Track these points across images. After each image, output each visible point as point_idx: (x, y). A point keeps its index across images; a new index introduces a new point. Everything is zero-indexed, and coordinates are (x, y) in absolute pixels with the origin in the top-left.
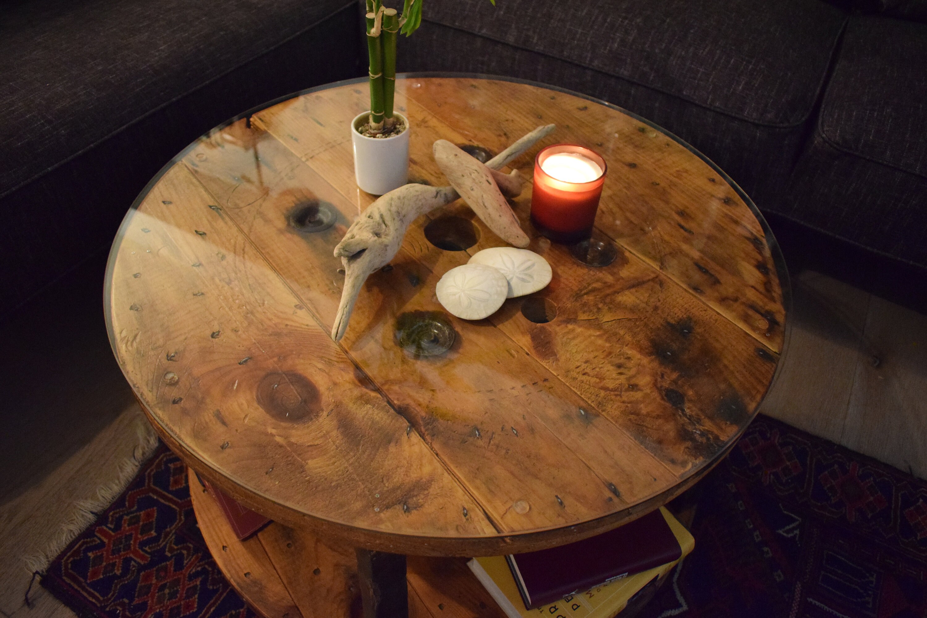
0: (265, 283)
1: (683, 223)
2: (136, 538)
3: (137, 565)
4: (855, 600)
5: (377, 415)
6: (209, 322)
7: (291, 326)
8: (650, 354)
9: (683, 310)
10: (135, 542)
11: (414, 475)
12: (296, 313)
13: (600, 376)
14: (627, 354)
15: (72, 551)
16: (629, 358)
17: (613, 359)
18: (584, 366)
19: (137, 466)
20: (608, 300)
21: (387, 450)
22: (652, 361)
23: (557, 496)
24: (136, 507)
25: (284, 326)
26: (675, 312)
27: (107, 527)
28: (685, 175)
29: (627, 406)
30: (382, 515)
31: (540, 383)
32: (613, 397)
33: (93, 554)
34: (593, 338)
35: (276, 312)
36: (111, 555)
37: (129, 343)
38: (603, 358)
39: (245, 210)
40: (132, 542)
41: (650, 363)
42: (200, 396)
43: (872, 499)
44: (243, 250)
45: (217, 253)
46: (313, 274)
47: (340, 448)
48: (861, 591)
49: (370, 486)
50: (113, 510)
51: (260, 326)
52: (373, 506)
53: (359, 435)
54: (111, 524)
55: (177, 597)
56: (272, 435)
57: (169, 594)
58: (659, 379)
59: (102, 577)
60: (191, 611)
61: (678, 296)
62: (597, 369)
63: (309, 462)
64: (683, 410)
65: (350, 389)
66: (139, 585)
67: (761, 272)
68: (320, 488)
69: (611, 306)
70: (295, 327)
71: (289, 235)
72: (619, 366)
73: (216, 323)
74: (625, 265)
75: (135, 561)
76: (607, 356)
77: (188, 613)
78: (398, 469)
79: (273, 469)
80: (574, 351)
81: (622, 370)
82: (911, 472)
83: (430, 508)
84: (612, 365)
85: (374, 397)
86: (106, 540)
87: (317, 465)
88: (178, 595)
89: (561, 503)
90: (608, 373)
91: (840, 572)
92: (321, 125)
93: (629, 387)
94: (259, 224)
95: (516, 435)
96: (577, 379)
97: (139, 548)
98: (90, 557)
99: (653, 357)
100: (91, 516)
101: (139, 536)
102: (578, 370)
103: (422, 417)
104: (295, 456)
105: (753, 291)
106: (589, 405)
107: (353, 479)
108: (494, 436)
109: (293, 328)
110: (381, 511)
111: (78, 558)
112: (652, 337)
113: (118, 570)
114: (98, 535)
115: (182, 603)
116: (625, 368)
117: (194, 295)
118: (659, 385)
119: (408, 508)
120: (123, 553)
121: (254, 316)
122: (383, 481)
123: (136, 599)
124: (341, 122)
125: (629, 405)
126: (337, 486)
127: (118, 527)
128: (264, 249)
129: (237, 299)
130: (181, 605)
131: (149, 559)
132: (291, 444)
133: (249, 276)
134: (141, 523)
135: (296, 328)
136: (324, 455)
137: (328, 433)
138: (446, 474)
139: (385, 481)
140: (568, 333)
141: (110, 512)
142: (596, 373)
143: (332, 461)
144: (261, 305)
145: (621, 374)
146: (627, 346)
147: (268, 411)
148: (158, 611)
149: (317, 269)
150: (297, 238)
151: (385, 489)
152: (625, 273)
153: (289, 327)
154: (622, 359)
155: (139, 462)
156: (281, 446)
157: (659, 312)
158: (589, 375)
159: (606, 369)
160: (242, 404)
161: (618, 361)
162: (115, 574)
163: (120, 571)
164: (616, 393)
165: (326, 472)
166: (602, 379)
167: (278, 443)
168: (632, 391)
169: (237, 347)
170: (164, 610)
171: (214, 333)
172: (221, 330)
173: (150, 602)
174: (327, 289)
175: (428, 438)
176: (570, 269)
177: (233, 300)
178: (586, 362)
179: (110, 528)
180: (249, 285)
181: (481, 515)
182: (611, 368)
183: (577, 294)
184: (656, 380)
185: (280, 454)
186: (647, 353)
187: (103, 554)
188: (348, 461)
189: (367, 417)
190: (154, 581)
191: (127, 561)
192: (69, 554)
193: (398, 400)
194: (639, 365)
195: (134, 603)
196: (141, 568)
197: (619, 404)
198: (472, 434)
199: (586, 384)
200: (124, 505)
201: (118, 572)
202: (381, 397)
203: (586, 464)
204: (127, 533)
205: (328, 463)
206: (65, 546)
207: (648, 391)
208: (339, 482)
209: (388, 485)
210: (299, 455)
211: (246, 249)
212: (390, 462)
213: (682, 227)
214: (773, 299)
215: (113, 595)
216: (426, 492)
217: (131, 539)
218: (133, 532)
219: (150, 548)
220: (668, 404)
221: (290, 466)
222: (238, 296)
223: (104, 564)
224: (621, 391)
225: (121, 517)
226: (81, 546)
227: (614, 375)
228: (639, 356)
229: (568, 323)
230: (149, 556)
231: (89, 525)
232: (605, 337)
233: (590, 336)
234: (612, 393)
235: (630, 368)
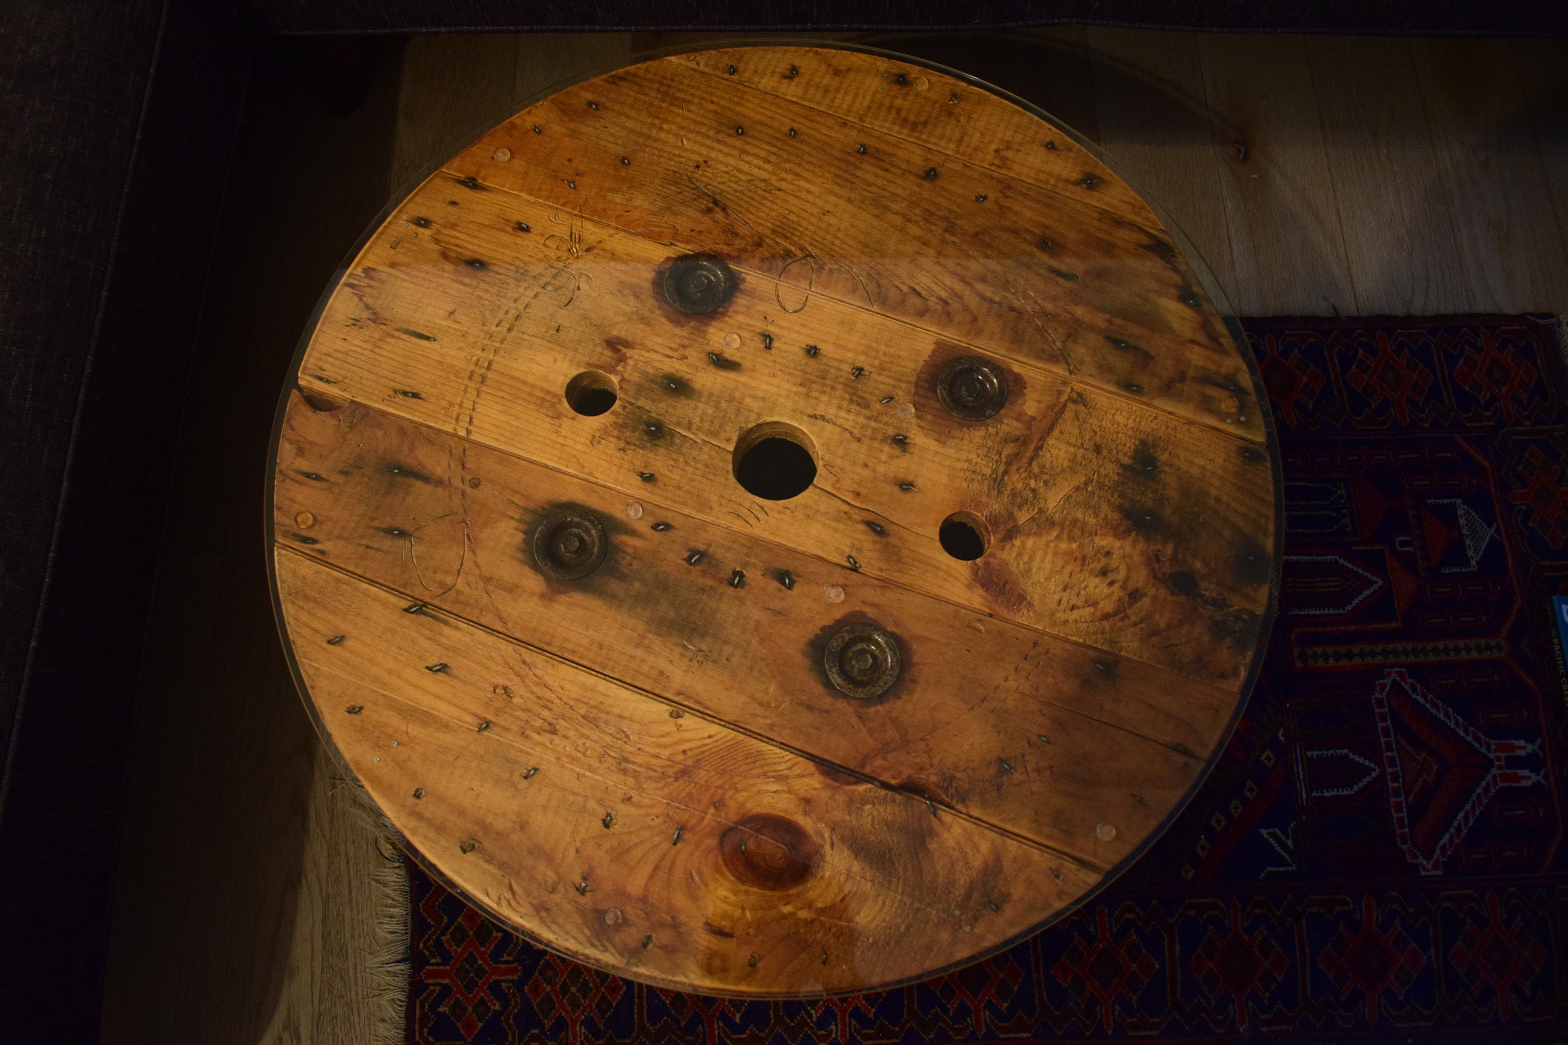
0: (602, 703)
1: (1055, 264)
2: (482, 955)
3: (511, 985)
4: (1331, 530)
5: (885, 811)
6: (584, 807)
7: (691, 750)
8: (1127, 532)
9: (1130, 433)
10: (483, 959)
11: (977, 863)
12: (681, 725)
13: (1091, 601)
14: (1103, 547)
15: (417, 1021)
16: (1108, 554)
17: (1092, 566)
18: (1065, 596)
19: (399, 867)
20: (1035, 468)
21: (928, 850)
22: (1135, 541)
23: (1133, 795)
24: (445, 919)
25: (681, 757)
26: (1123, 442)
27: (432, 964)
28: (1010, 154)
29: (1142, 629)
30: (976, 930)
31: (1032, 652)
32: (1120, 624)
33: (445, 1006)
34: (1052, 544)
35: (653, 740)
36: (470, 993)
37: (513, 903)
38: (1081, 571)
39: (460, 584)
40: (480, 962)
41: (1134, 546)
42: (669, 918)
43: (1305, 379)
44: (524, 662)
45: (492, 689)
46: (648, 647)
47: (876, 882)
48: (1335, 515)
49: (940, 906)
50: (421, 939)
51: (652, 774)
52: (961, 927)
53: (884, 852)
54: (434, 957)
55: (591, 988)
56: (792, 914)
57: (578, 991)
58: (1156, 566)
59: (481, 1024)
60: (621, 993)
61: (1114, 411)
62: (1083, 593)
63: (857, 919)
64: (1201, 596)
65: (831, 798)
66: (534, 1004)
67: (1190, 306)
68: (892, 942)
69: (1045, 477)
70: (697, 748)
71: (564, 598)
72: (1104, 572)
73: (592, 804)
74: (1025, 391)
75: (505, 981)
76: (1083, 565)
77: (619, 997)
78: (956, 866)
79: (826, 954)
80: (1042, 580)
81: (1111, 577)
82: (1337, 313)
83: (1018, 892)
84: (1096, 576)
85: (865, 791)
86: (446, 981)
87: (869, 918)
88: (591, 985)
89: (1141, 801)
90: (1097, 591)
91: (1303, 503)
92: (428, 338)
93: (1130, 598)
94: (504, 603)
95: (1048, 742)
96: (1068, 621)
97: (496, 963)
98: (444, 1012)
99: (1134, 534)
100: (402, 966)
101: (483, 949)
102: (1062, 607)
103: (935, 783)
104: (837, 922)
105: (1197, 349)
106: (1100, 650)
107: (918, 910)
108: (1026, 759)
109: (696, 751)
110: (973, 927)
111: (432, 1023)
112: (1117, 503)
113: (494, 1005)
114: (431, 981)
115: (603, 990)
116: (1112, 571)
117: (526, 778)
118: (1160, 575)
119: (996, 905)
120: (480, 982)
121: (633, 763)
122: (950, 892)
123: (546, 1021)
124: (451, 313)
125: (1143, 625)
126: (908, 928)
127: (446, 958)
128: (549, 644)
129: (586, 750)
130: (603, 994)
131: (520, 968)
132: (822, 911)
133: (571, 703)
134: (471, 933)
135: (700, 750)
136: (866, 900)
137: (849, 870)
138: (1009, 841)
139: (952, 890)
140: (1020, 554)
141: (418, 946)
142: (1084, 599)
143: (880, 903)
144: (626, 740)
145: (1111, 583)
146: (1096, 535)
147: (763, 886)
148: (583, 1017)
149: (650, 636)
150: (579, 597)
151: (959, 899)
152: (1031, 405)
153: (689, 753)
154: (1102, 560)
155: (399, 861)
156: (813, 921)
157: (1105, 452)
158: (1079, 608)
159: (1091, 586)
160: (726, 897)
161: (1098, 566)
162: (494, 1011)
163: (498, 1004)
164: (1121, 615)
165: (884, 920)
166: (1095, 604)
167: (806, 919)
168: (1136, 602)
169: (652, 823)
170: (589, 1013)
171: (604, 821)
172: (610, 811)
173: (564, 1014)
174: (686, 660)
175: (959, 807)
176: (962, 439)
177: (584, 754)
178: (1065, 589)
179: (437, 964)
180: (583, 717)
181: (1073, 866)
182: (1097, 581)
183: (995, 480)
184: (1153, 570)
185: (819, 932)
186: (1124, 532)
187: (458, 998)
188: (896, 891)
189: (876, 822)
190: (548, 989)
191: (495, 988)
192: (417, 1027)
193: (894, 778)
194: (1124, 557)
195: (547, 1027)
196: (519, 985)
197: (1132, 630)
198: (1002, 772)
199: (1081, 622)
200: (429, 926)
201: (498, 1007)
202: (869, 786)
203: (1137, 734)
204: (465, 956)
205: (877, 907)
206: (403, 1021)
207: (1153, 591)
208: (907, 922)
209: (958, 892)
210: (840, 918)
211: (528, 660)
212: (941, 864)
213: (1058, 273)
214: (1224, 352)
215: (513, 1036)
216: (1002, 876)
217: (476, 959)
218: (471, 950)
219: (509, 955)
220: (1182, 598)
221: (842, 939)
222: (584, 744)
223: (470, 1008)
224: (1125, 611)
225: (439, 942)
226: (422, 1007)
227: (1105, 591)
228: (1117, 544)
229: (1011, 538)
230: (515, 965)
231: (410, 977)
232: (1065, 536)
233: (1047, 545)
234: (1116, 618)
235: (1118, 568)
